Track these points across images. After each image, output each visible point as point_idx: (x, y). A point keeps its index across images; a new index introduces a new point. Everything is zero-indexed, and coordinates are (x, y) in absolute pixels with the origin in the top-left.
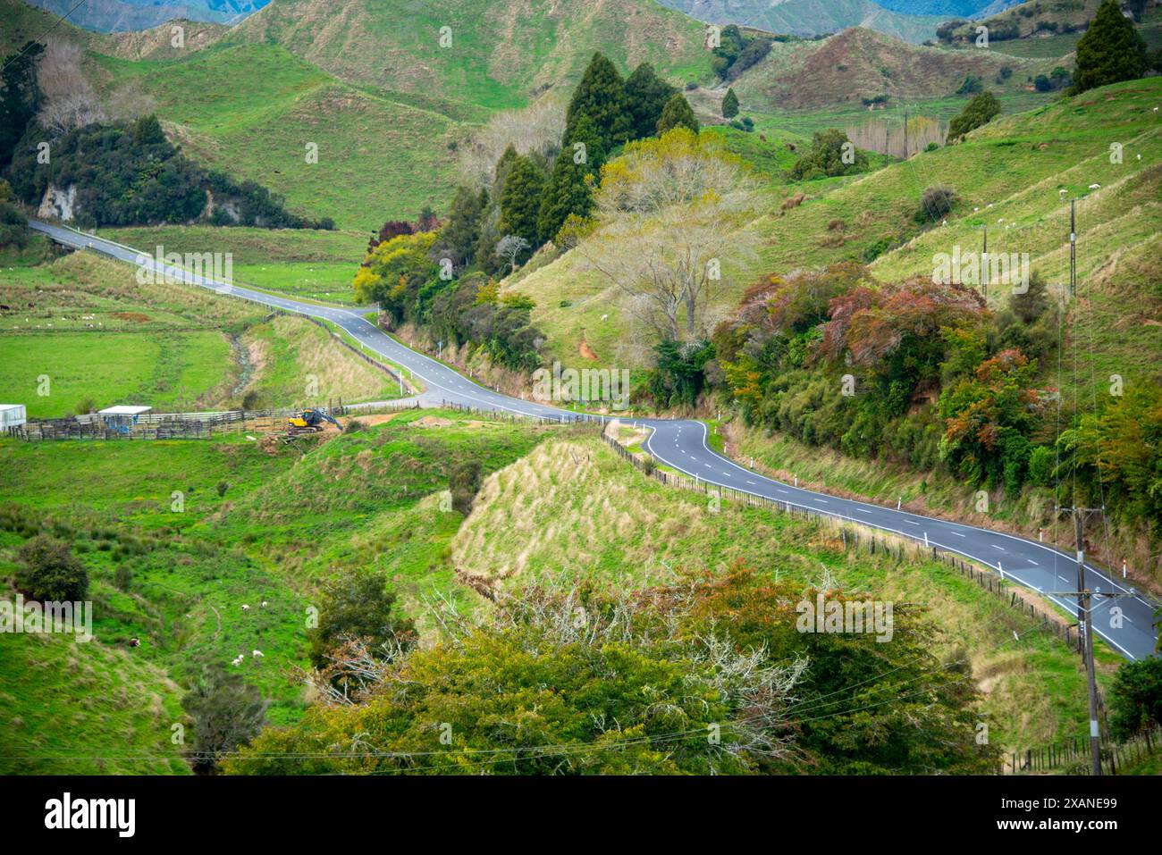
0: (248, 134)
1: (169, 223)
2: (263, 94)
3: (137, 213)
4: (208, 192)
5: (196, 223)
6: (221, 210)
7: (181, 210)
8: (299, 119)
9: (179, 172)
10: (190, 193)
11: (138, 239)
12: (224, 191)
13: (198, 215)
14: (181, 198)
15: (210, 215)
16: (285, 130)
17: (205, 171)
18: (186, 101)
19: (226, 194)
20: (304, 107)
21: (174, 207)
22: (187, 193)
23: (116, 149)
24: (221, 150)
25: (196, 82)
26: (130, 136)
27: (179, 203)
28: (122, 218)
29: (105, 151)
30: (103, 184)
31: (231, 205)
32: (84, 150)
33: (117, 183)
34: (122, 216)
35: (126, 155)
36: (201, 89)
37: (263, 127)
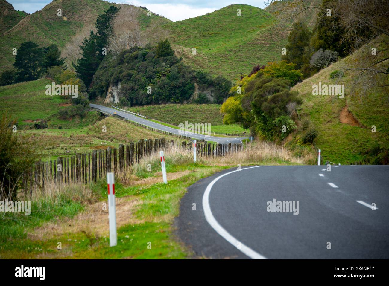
0: (227, 53)
1: (172, 103)
2: (240, 31)
3: (154, 97)
4: (195, 84)
5: (188, 103)
6: (203, 95)
7: (179, 95)
8: (258, 43)
9: (179, 72)
10: (184, 85)
11: (151, 112)
12: (205, 83)
13: (189, 98)
14: (179, 87)
15: (196, 98)
16: (249, 50)
17: (194, 71)
18: (196, 37)
19: (206, 85)
20: (261, 37)
21: (175, 93)
22: (183, 85)
23: (145, 60)
24: (209, 62)
25: (202, 27)
26: (154, 53)
27: (178, 91)
28: (145, 100)
29: (139, 62)
30: (135, 81)
31: (209, 91)
32: (128, 62)
33: (143, 80)
34: (144, 99)
35: (150, 64)
36: (205, 30)
37: (236, 49)
